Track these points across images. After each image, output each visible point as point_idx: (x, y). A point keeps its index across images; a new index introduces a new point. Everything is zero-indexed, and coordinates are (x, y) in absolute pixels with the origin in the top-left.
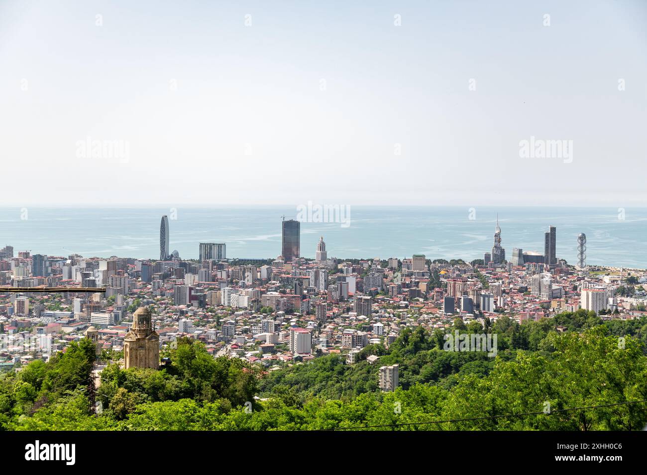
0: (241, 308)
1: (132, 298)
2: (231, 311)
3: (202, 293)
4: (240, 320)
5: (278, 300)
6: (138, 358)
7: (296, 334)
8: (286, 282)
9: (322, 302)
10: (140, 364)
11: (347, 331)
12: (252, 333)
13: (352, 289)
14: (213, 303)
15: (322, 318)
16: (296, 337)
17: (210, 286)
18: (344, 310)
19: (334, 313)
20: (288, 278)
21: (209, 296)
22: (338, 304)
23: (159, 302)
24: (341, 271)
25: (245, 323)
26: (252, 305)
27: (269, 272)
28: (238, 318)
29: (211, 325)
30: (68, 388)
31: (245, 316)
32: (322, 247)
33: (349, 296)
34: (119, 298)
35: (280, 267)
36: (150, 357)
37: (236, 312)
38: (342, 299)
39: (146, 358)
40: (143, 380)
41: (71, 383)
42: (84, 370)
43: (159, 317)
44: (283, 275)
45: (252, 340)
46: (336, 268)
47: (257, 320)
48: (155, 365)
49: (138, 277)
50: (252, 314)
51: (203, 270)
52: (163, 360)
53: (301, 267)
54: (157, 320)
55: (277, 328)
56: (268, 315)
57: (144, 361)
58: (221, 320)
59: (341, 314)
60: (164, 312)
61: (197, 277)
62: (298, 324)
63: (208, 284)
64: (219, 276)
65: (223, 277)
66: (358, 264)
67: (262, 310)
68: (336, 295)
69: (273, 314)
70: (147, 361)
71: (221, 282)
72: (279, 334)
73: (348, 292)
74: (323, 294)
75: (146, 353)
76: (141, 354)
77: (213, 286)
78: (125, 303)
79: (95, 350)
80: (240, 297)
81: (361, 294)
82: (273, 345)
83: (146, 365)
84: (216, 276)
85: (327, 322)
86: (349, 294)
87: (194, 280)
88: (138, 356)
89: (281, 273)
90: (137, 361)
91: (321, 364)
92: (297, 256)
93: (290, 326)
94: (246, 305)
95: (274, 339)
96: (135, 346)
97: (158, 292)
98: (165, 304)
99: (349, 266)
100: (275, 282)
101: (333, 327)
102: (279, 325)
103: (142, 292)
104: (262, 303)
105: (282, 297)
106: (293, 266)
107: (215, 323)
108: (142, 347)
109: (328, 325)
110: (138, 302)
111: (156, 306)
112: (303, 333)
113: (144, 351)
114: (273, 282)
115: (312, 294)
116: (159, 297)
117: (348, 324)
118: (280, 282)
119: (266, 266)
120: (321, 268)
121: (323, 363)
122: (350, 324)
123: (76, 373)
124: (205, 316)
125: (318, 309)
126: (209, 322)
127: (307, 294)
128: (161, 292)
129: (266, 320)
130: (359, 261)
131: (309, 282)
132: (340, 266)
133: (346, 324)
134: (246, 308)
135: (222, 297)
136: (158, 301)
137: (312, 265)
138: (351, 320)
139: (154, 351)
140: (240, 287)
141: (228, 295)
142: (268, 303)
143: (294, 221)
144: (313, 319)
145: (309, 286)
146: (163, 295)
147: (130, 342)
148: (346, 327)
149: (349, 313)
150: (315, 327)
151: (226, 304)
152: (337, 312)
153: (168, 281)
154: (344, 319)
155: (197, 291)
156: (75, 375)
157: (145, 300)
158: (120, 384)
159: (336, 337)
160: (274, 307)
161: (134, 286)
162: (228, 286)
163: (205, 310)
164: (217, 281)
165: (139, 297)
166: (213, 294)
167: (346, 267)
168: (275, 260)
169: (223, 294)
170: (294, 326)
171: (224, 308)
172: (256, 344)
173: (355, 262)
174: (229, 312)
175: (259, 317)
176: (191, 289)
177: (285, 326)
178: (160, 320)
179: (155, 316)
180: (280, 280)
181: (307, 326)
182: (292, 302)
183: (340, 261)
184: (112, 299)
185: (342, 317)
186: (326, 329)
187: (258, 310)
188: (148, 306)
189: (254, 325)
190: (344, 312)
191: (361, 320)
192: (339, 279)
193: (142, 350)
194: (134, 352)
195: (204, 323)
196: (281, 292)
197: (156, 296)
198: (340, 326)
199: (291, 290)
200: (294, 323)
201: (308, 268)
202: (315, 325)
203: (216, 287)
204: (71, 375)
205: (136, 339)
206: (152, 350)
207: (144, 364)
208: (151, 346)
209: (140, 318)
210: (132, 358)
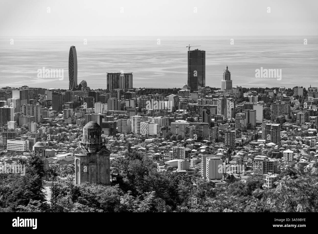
0: (151, 136)
1: (44, 126)
2: (141, 138)
3: (112, 121)
4: (151, 147)
5: (187, 128)
6: (90, 173)
7: (208, 160)
8: (193, 110)
9: (231, 130)
10: (91, 179)
11: (258, 157)
12: (163, 159)
13: (259, 117)
14: (123, 131)
15: (232, 145)
16: (207, 163)
17: (119, 115)
18: (252, 137)
19: (243, 141)
20: (195, 106)
21: (119, 124)
22: (246, 131)
23: (70, 130)
24: (247, 100)
25: (156, 150)
26: (161, 132)
27: (176, 101)
28: (149, 145)
29: (122, 152)
30: (20, 203)
31: (155, 144)
32: (227, 75)
33: (257, 123)
34: (33, 126)
35: (186, 96)
36: (102, 172)
37: (146, 140)
38: (249, 127)
40: (98, 195)
41: (23, 198)
42: (36, 185)
43: (72, 144)
44: (190, 104)
45: (163, 166)
46: (242, 96)
47: (167, 147)
48: (106, 180)
49: (49, 106)
50: (161, 141)
51: (111, 99)
52: (113, 176)
53: (207, 96)
54: (70, 147)
55: (188, 154)
56: (178, 142)
57: (95, 177)
58: (132, 147)
59: (250, 141)
60: (76, 139)
61: (106, 106)
62: (208, 151)
63: (118, 113)
64: (127, 105)
65: (131, 106)
66: (263, 92)
67: (171, 137)
68: (244, 123)
69: (183, 141)
70: (99, 177)
71: (130, 110)
72: (190, 161)
73: (255, 120)
74: (231, 122)
75: (97, 167)
76: (92, 169)
77: (122, 115)
78: (38, 131)
79: (43, 166)
80: (150, 125)
81: (269, 121)
82: (185, 171)
83: (97, 180)
84: (124, 104)
85: (237, 149)
86: (257, 122)
87: (103, 109)
88: (90, 171)
89: (188, 102)
90: (88, 176)
91: (238, 189)
92: (203, 85)
93: (200, 152)
94: (155, 132)
95: (185, 165)
96: (86, 161)
97: (69, 120)
98: (76, 131)
99: (255, 95)
100: (182, 110)
101: (242, 154)
102: (190, 152)
103: (54, 120)
104: (172, 131)
105: (191, 125)
106: (200, 95)
107: (127, 150)
108: (93, 162)
109: (237, 152)
110: (51, 130)
111: (68, 134)
112: (215, 159)
113: (95, 166)
114: (181, 110)
115: (220, 122)
116: (70, 125)
117: (257, 151)
118: (187, 111)
119: (173, 95)
120: (228, 97)
121: (240, 187)
122: (260, 151)
123: (28, 188)
124: (116, 144)
125: (227, 136)
126: (120, 149)
127: (215, 122)
128: (72, 120)
129: (177, 147)
130: (264, 89)
131: (216, 110)
132: (245, 95)
133: (255, 151)
134: (156, 135)
135: (132, 125)
136: (70, 128)
137: (218, 94)
138: (260, 147)
139: (105, 166)
140: (148, 116)
141: (138, 122)
142: (177, 131)
143: (200, 51)
144: (223, 146)
145: (216, 113)
146: (74, 123)
147: (81, 156)
148: (255, 153)
149: (258, 140)
150: (225, 154)
151: (136, 132)
152: (245, 139)
153: (78, 109)
154: (254, 146)
155: (108, 119)
156: (27, 190)
157: (57, 128)
158: (74, 199)
159: (246, 163)
160: (183, 134)
161: (45, 114)
162: (136, 114)
163: (115, 138)
164: (125, 110)
165: (51, 125)
166: (123, 122)
167: (252, 96)
168: (181, 89)
169: (132, 122)
170: (204, 153)
171: (134, 136)
172: (168, 170)
173: (260, 90)
174: (140, 139)
175: (169, 144)
176: (101, 117)
177: (195, 153)
178: (73, 147)
179: (68, 143)
180: (188, 108)
181: (217, 153)
182: (201, 130)
183: (245, 90)
184: (25, 127)
185: (251, 144)
186: (235, 156)
187: (167, 138)
188: (60, 134)
189: (165, 152)
190: (252, 140)
191: (270, 147)
192: (246, 107)
193: (94, 164)
194: (85, 167)
195: (116, 150)
196: (189, 120)
197: (68, 124)
198: (250, 153)
199: (199, 118)
200: (204, 150)
201: (214, 97)
202: (225, 152)
203: (126, 115)
204: (23, 190)
205: (87, 154)
206: (103, 165)
207: (95, 179)
208: (103, 161)
209: (90, 132)
210: (83, 173)
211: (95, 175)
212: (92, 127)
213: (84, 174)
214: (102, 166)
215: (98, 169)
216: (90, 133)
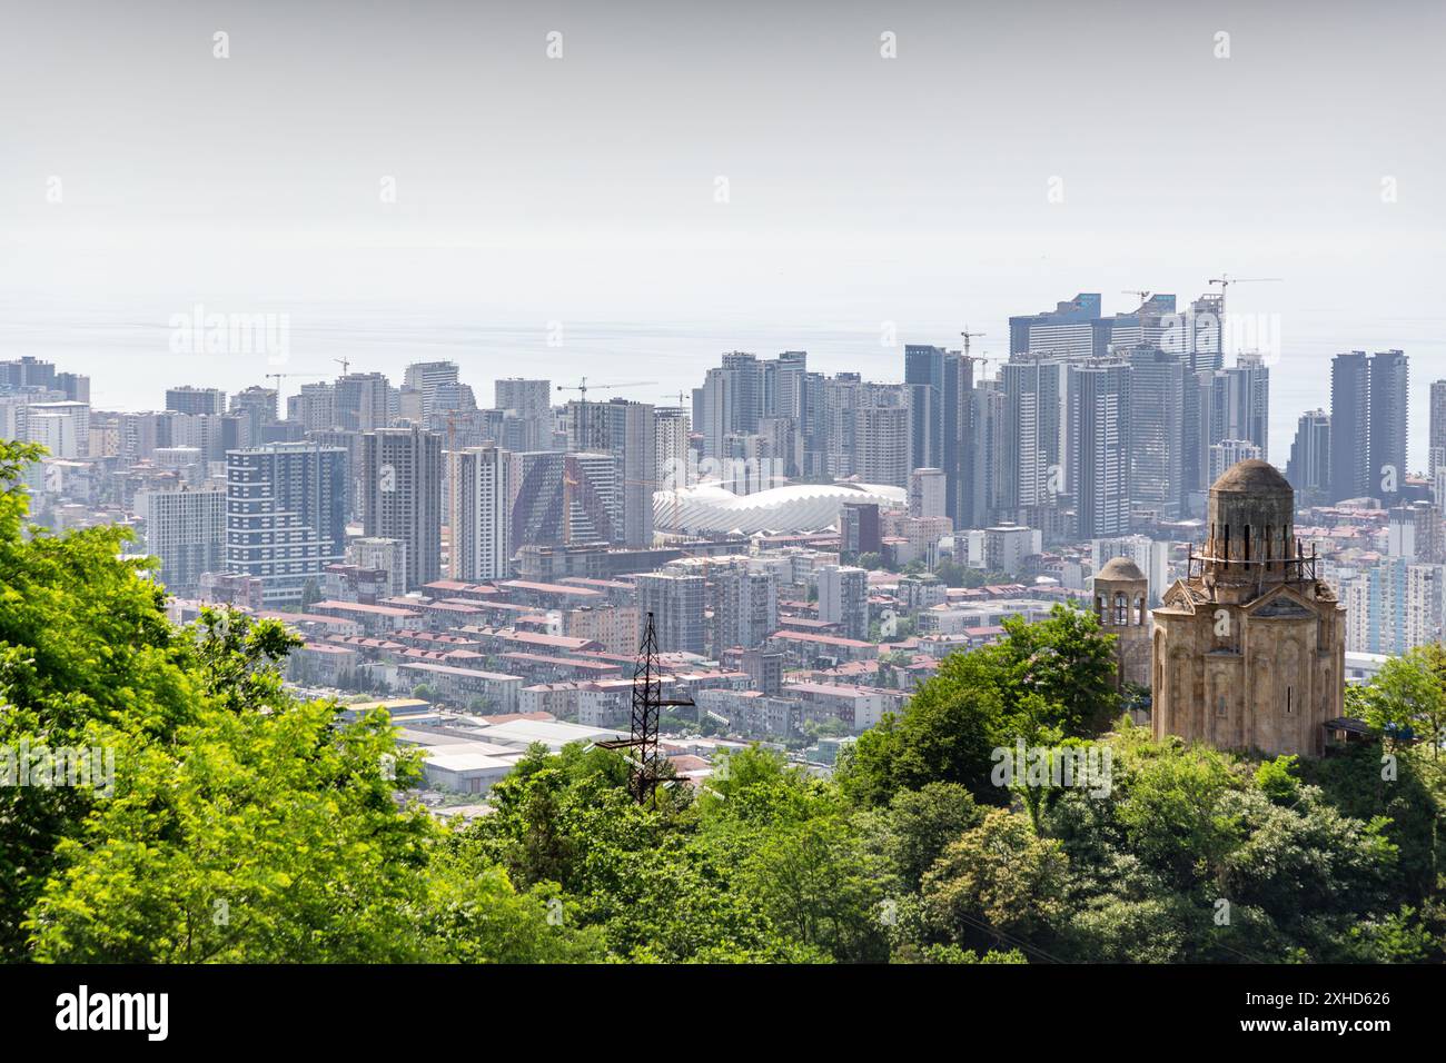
6: (1208, 698)
36: (1261, 698)
39: (1241, 704)
57: (1232, 718)
70: (1247, 722)
75: (1243, 675)
76: (1220, 679)
88: (1207, 688)
96: (1190, 640)
113: (1231, 668)
139: (1275, 672)
147: (1171, 618)
193: (1224, 659)
194: (1188, 670)
205: (1196, 606)
206: (1268, 664)
207: (1231, 729)
208: (1266, 646)
209: (1228, 509)
210: (1179, 698)
211: (1230, 709)
212: (1236, 483)
213: (1183, 703)
214: (1264, 669)
215: (1247, 681)
216: (1225, 511)
